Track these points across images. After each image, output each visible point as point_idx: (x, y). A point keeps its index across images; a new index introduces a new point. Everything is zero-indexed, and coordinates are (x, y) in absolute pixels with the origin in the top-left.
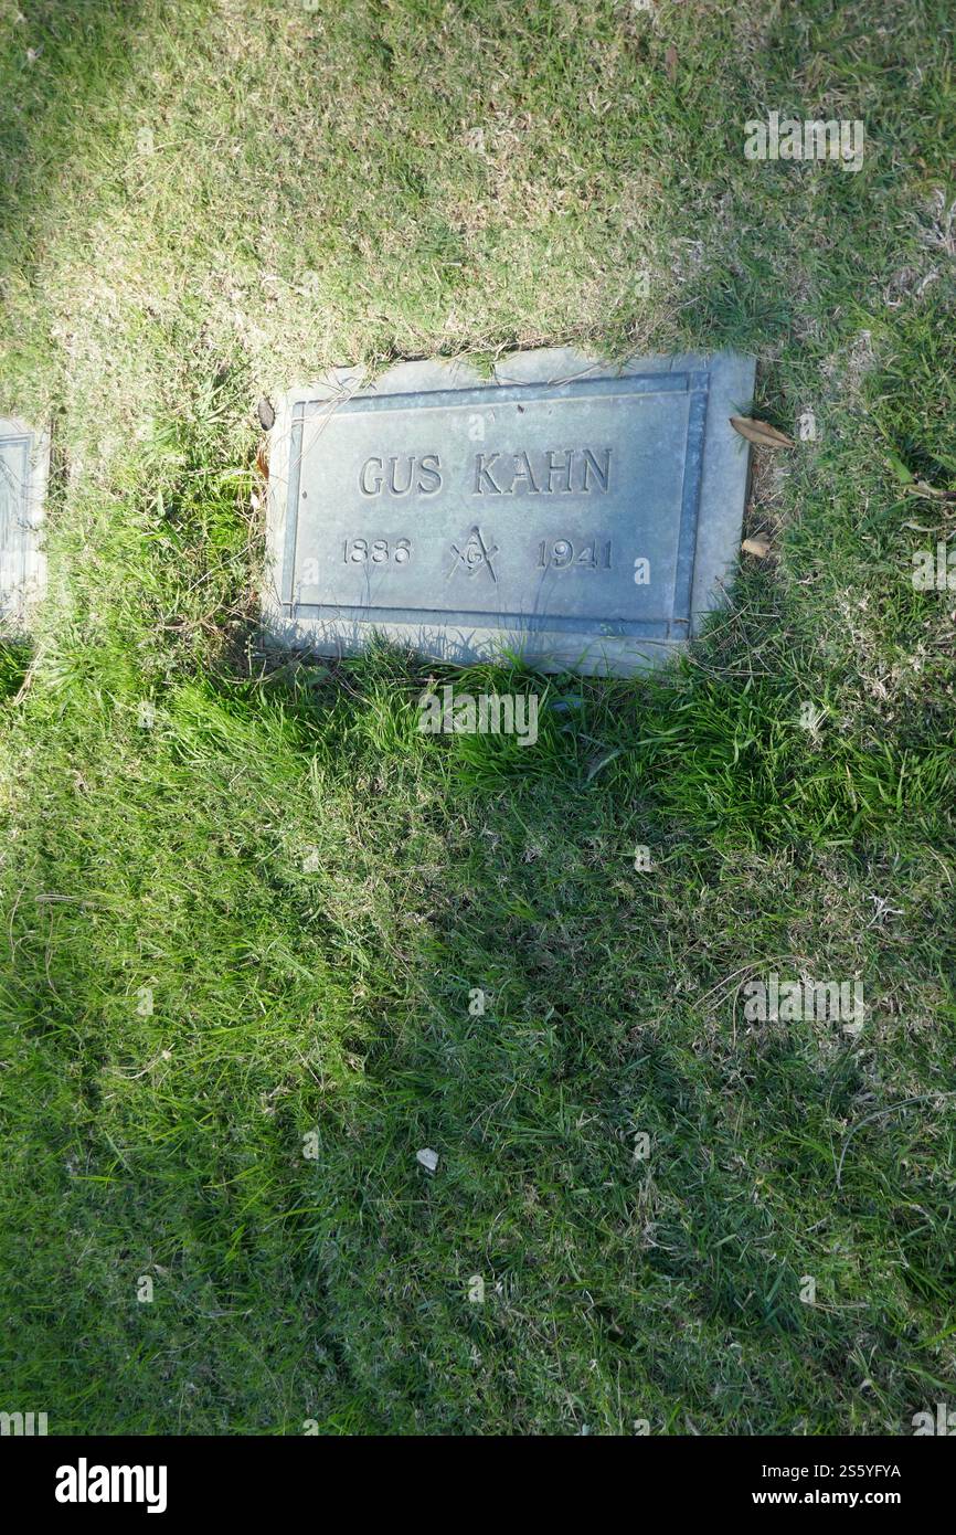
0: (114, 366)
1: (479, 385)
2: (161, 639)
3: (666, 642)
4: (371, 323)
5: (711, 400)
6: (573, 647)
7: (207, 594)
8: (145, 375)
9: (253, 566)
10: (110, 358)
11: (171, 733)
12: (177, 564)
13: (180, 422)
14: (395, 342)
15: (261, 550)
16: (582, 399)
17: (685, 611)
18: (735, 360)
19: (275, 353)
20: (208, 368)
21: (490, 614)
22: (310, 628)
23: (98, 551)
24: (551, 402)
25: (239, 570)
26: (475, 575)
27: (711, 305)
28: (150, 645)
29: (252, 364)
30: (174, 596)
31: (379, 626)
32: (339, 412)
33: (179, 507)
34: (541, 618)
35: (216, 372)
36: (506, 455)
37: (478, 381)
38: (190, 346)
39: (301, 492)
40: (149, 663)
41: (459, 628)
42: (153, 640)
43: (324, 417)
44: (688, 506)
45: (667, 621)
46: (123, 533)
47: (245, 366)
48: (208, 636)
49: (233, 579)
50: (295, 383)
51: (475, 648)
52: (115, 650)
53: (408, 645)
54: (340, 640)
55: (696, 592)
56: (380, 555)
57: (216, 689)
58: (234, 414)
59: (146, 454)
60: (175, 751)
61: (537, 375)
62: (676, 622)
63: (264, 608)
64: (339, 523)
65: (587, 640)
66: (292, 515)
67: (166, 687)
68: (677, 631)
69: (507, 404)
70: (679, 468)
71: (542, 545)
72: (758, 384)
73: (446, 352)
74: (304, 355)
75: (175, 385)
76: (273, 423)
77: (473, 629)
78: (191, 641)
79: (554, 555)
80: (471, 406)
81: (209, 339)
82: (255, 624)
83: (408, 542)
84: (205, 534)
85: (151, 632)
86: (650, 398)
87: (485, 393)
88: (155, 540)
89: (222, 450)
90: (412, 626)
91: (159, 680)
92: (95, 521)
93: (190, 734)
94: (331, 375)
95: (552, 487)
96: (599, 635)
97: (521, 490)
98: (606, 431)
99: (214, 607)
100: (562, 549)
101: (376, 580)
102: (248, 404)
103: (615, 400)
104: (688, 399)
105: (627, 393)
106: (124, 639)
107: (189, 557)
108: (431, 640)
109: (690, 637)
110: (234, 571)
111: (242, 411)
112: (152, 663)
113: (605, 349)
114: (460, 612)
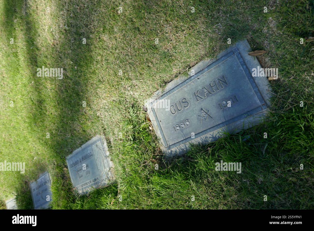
0: (111, 115)
2: (143, 168)
3: (263, 111)
4: (158, 79)
5: (241, 53)
6: (240, 124)
7: (149, 153)
8: (118, 113)
9: (156, 142)
10: (110, 114)
11: (154, 189)
12: (140, 149)
13: (128, 119)
14: (165, 80)
15: (156, 138)
16: (211, 69)
17: (263, 101)
18: (241, 42)
19: (141, 96)
20: (129, 106)
21: (215, 126)
22: (175, 150)
23: (122, 154)
24: (204, 73)
25: (153, 145)
26: (207, 119)
27: (229, 34)
28: (141, 170)
29: (138, 100)
30: (142, 157)
31: (190, 142)
32: (160, 100)
33: (135, 137)
34: (228, 121)
35: (131, 106)
36: (200, 90)
37: (186, 78)
38: (124, 103)
39: (159, 121)
41: (210, 133)
42: (141, 169)
45: (260, 106)
46: (126, 148)
47: (136, 101)
48: (153, 163)
49: (153, 147)
50: (148, 99)
51: (215, 136)
52: (134, 175)
53: (199, 143)
54: (182, 149)
55: (263, 95)
56: (183, 126)
57: (160, 174)
58: (138, 112)
59: (124, 129)
60: (157, 193)
61: (198, 70)
62: (263, 105)
63: (163, 150)
64: (170, 123)
65: (242, 120)
66: (160, 127)
67: (149, 179)
68: (264, 107)
69: (195, 79)
70: (242, 71)
71: (219, 104)
72: (250, 44)
73: (176, 76)
74: (147, 93)
75: (124, 112)
76: (147, 110)
77: (213, 132)
78: (150, 165)
79: (223, 105)
80: (187, 84)
81: (127, 100)
82: (162, 155)
83: (188, 120)
84: (143, 140)
85: (140, 167)
86: (226, 60)
87: (189, 80)
88: (133, 146)
89: (139, 121)
90: (198, 138)
91: (147, 178)
92: (119, 148)
93: (159, 188)
94: (155, 94)
95: (214, 91)
96: (245, 118)
97: (208, 96)
98: (220, 73)
99: (152, 155)
100: (224, 103)
101: (185, 132)
102: (140, 109)
103: (219, 65)
104: (235, 56)
105: (220, 62)
106: (135, 172)
107: (142, 147)
108: (204, 139)
109: (268, 107)
110: (152, 145)
111: (140, 111)
112: (144, 175)
113: (210, 57)
114: (208, 129)
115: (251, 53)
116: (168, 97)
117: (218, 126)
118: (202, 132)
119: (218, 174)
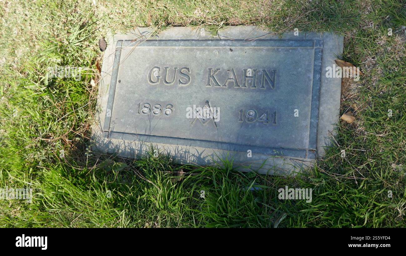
0: (29, 16)
1: (210, 39)
2: (39, 145)
3: (305, 160)
4: (159, 9)
5: (324, 52)
6: (256, 160)
7: (65, 124)
8: (45, 21)
9: (90, 113)
10: (27, 13)
11: (40, 194)
12: (52, 109)
13: (60, 44)
14: (169, 18)
15: (94, 105)
16: (262, 47)
17: (315, 146)
18: (334, 36)
19: (110, 18)
20: (76, 21)
21: (213, 142)
22: (117, 143)
23: (9, 100)
24: (246, 48)
25: (82, 113)
26: (206, 123)
27: (324, 12)
28: (32, 147)
29: (98, 22)
30: (48, 124)
31: (154, 144)
32: (140, 45)
33: (55, 82)
34: (240, 145)
35: (81, 23)
36: (224, 70)
37: (210, 36)
38: (69, 11)
39: (118, 80)
40: (31, 156)
41: (197, 148)
42: (34, 145)
43: (132, 47)
44: (315, 97)
45: (305, 150)
46: (24, 92)
47: (94, 23)
48: (63, 144)
49: (79, 118)
50: (119, 32)
51: (204, 158)
52: (13, 149)
53: (169, 154)
54: (132, 149)
55: (319, 137)
56: (157, 111)
57: (67, 172)
58: (87, 43)
59: (41, 56)
60: (41, 204)
61: (239, 36)
62: (310, 151)
63: (93, 132)
64: (136, 95)
65: (264, 157)
66: (112, 90)
67: (38, 169)
68: (311, 155)
69: (224, 47)
70: (310, 80)
71: (241, 111)
72: (345, 47)
73: (194, 24)
74: (124, 20)
75: (60, 27)
76: (106, 48)
77: (204, 149)
78: (54, 146)
79: (247, 116)
80: (206, 47)
81: (78, 9)
82: (88, 140)
83: (172, 106)
84: (67, 95)
85: (34, 141)
86: (294, 49)
87: (214, 42)
88: (41, 97)
89: (79, 58)
90: (172, 145)
91: (35, 165)
92: (10, 86)
93: (51, 195)
94: (136, 30)
95: (246, 85)
96: (271, 155)
97: (231, 86)
98: (273, 62)
99: (68, 130)
100: (251, 113)
101: (154, 123)
102: (94, 39)
103: (278, 49)
104: (313, 51)
105: (284, 46)
106: (18, 143)
107: (58, 106)
108: (181, 152)
109: (317, 158)
110: (80, 114)
111: (90, 42)
112: (32, 157)
113: (272, 28)
114: (198, 140)
115: (339, 60)
116: (160, 49)
117: (220, 145)
118: (184, 139)
119: (177, 223)
